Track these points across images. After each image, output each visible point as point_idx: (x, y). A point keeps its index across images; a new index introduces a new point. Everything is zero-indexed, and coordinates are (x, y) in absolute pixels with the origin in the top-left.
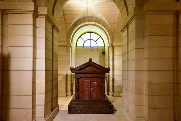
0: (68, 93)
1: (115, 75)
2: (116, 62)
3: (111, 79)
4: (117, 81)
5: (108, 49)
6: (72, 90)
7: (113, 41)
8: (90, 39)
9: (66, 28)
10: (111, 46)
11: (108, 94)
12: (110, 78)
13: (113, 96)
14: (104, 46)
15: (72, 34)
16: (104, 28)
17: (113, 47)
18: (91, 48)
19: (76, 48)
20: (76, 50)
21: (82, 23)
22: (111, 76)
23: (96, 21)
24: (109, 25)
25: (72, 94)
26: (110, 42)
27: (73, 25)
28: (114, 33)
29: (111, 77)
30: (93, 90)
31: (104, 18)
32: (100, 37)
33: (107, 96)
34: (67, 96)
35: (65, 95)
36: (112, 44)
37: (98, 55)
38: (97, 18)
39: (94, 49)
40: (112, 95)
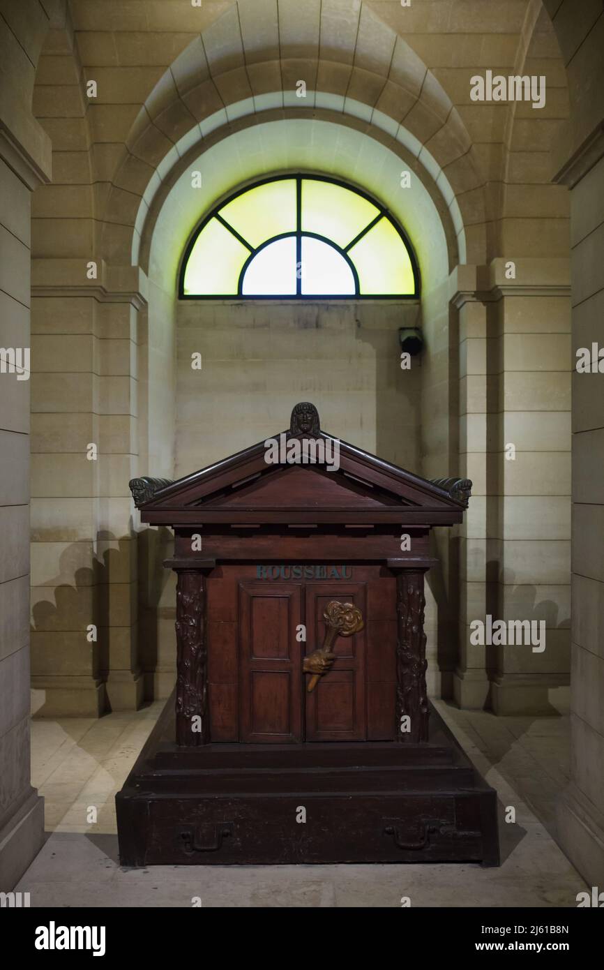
0: (111, 688)
1: (507, 534)
2: (512, 423)
3: (475, 567)
4: (528, 586)
5: (445, 313)
6: (145, 664)
7: (494, 250)
8: (299, 234)
9: (97, 143)
10: (472, 287)
11: (449, 695)
12: (470, 559)
13: (489, 707)
14: (411, 291)
15: (148, 195)
16: (414, 144)
17: (491, 298)
18: (309, 311)
19: (178, 311)
20: (180, 320)
21: (232, 102)
22: (471, 546)
23: (344, 86)
24: (455, 114)
25: (147, 698)
26: (463, 259)
27: (150, 117)
28: (497, 182)
29: (477, 551)
30: (328, 669)
31: (411, 63)
32: (385, 212)
33: (440, 707)
34: (105, 709)
35: (92, 702)
36: (485, 274)
37: (369, 367)
38: (353, 58)
39: (330, 319)
40: (481, 702)
